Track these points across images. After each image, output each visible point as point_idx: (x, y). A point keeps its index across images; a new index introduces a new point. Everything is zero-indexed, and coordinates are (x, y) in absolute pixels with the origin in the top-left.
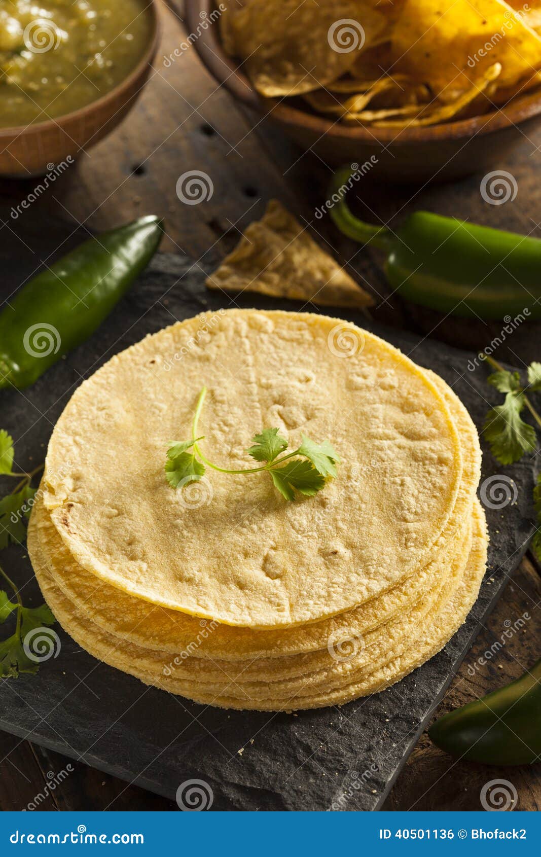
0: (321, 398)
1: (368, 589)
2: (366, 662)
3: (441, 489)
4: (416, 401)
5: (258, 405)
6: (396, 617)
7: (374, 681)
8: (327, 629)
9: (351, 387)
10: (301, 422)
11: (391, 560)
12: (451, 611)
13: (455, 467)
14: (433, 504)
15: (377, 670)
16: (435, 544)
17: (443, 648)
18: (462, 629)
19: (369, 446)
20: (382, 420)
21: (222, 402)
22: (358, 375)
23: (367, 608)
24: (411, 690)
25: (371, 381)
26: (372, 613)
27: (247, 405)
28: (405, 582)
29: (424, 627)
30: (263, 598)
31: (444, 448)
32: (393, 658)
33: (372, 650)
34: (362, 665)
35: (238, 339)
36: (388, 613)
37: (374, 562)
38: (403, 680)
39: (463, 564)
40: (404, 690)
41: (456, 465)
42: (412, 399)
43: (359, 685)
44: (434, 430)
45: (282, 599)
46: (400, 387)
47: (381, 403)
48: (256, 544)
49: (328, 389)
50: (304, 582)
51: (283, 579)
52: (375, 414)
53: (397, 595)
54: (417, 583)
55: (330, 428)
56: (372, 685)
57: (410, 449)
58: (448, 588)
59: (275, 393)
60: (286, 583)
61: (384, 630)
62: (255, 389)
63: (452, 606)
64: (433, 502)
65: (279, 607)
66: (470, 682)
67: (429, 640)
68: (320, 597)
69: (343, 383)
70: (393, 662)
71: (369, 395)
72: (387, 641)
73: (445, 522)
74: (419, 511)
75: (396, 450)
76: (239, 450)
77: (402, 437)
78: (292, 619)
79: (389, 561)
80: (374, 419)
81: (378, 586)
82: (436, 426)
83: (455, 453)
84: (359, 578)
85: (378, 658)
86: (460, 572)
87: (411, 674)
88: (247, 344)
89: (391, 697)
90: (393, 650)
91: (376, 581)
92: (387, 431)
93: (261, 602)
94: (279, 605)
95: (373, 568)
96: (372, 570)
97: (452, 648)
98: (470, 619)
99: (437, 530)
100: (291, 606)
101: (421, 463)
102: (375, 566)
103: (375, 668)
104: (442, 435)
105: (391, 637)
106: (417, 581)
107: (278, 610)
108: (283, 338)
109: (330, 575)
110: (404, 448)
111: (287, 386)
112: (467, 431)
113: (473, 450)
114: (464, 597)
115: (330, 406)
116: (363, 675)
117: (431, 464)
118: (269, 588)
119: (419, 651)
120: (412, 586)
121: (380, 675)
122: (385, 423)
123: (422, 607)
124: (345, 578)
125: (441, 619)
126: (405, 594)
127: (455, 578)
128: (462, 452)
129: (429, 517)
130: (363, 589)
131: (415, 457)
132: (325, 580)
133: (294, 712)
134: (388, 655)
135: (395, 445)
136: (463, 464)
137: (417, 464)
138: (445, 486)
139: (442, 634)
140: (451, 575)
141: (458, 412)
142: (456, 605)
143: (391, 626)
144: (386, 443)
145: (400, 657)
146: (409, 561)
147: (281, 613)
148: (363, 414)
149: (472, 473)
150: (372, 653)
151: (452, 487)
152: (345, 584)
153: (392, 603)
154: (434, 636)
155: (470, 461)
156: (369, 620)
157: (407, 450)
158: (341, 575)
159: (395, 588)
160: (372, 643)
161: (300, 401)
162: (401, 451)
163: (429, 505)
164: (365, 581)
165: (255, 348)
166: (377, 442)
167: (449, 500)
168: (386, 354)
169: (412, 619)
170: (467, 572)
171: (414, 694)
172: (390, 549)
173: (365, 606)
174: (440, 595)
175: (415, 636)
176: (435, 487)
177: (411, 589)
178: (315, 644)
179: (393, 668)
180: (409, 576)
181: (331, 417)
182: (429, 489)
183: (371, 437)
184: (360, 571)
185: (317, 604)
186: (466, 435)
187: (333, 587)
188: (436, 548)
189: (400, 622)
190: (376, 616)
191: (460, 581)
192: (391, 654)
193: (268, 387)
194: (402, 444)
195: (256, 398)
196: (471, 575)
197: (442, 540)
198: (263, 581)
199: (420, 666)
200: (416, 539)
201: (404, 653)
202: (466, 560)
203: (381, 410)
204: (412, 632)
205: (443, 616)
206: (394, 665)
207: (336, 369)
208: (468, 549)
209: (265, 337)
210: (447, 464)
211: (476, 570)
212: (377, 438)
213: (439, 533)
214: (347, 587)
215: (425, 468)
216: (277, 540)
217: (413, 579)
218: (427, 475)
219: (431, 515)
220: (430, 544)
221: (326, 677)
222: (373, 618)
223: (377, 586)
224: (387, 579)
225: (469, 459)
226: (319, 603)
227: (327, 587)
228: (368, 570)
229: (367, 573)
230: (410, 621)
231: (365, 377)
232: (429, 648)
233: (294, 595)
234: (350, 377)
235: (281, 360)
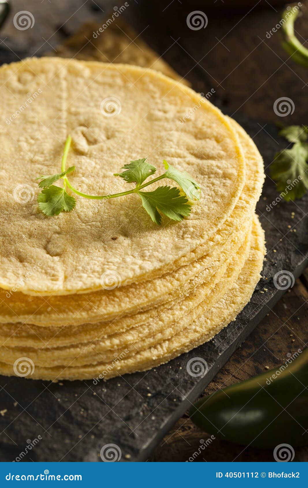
0: (123, 124)
1: (141, 268)
2: (134, 339)
3: (222, 196)
4: (209, 131)
5: (64, 126)
6: (168, 303)
7: (140, 358)
8: (98, 303)
9: (151, 118)
10: (101, 140)
11: (166, 247)
12: (222, 306)
13: (238, 180)
14: (213, 207)
15: (145, 350)
16: (211, 240)
17: (211, 338)
18: (231, 325)
19: (161, 160)
20: (176, 143)
21: (33, 123)
22: (160, 110)
23: (140, 288)
24: (176, 372)
25: (170, 115)
26: (143, 293)
27: (54, 125)
28: (178, 270)
29: (195, 317)
30: (40, 270)
31: (229, 166)
32: (160, 340)
33: (141, 330)
34: (130, 341)
35: (56, 81)
36: (159, 294)
37: (150, 248)
38: (169, 362)
39: (238, 269)
40: (169, 371)
41: (239, 179)
42: (205, 129)
43: (126, 361)
44: (222, 153)
45: (58, 271)
46: (196, 120)
47: (177, 130)
48: (41, 227)
49: (131, 118)
50: (81, 259)
51: (62, 256)
52: (170, 138)
53: (170, 280)
54: (190, 272)
55: (127, 146)
56: (139, 362)
57: (198, 165)
58: (221, 286)
59: (82, 118)
60: (64, 260)
61: (154, 313)
62: (64, 115)
63: (224, 302)
64: (213, 206)
65: (54, 278)
66: (236, 378)
67: (198, 329)
68: (93, 272)
69: (145, 115)
70: (160, 344)
71: (167, 125)
72: (157, 323)
73: (223, 221)
74: (199, 211)
75: (185, 165)
76: (41, 157)
77: (193, 157)
78: (64, 287)
79: (164, 248)
80: (168, 142)
81: (151, 266)
82: (225, 150)
83: (239, 171)
84: (134, 259)
85: (146, 337)
86: (235, 274)
87: (177, 358)
88: (64, 84)
89: (156, 376)
90: (161, 331)
91: (149, 263)
92: (179, 151)
93: (38, 273)
94: (53, 276)
95: (149, 252)
96: (147, 253)
97: (221, 340)
98: (241, 317)
99: (214, 227)
100: (66, 278)
101: (207, 176)
102: (151, 251)
103: (142, 347)
104: (230, 156)
105: (161, 320)
106: (191, 270)
107: (52, 280)
108: (96, 82)
109: (107, 256)
110: (193, 164)
111: (93, 113)
112: (253, 159)
113: (257, 172)
114: (236, 296)
115: (130, 130)
116: (130, 352)
117: (216, 177)
118: (48, 262)
119: (187, 337)
120: (185, 274)
121: (146, 354)
122: (178, 145)
123: (195, 298)
124: (121, 259)
125: (212, 312)
126: (178, 280)
127: (229, 279)
128: (245, 171)
129: (208, 216)
130: (137, 268)
131: (202, 172)
132: (102, 260)
133: (60, 381)
134: (156, 337)
135: (185, 161)
136: (245, 181)
137: (203, 177)
138: (226, 194)
139: (211, 325)
140: (226, 276)
141: (247, 145)
142: (228, 302)
143: (162, 311)
144: (176, 160)
145: (169, 340)
146: (183, 248)
147: (54, 282)
148: (159, 137)
149: (254, 189)
150: (140, 333)
151: (233, 195)
152: (120, 263)
153: (164, 286)
154: (204, 326)
155: (253, 180)
156: (139, 298)
157: (195, 166)
158: (118, 257)
159: (168, 274)
160: (142, 323)
161: (103, 125)
162: (189, 167)
163: (209, 208)
164: (140, 262)
165: (71, 88)
166: (169, 159)
167: (229, 204)
168: (188, 97)
169: (184, 307)
170: (242, 277)
171: (178, 376)
172: (167, 239)
173: (138, 287)
174: (213, 291)
175: (185, 322)
176: (217, 195)
177: (184, 276)
178: (84, 314)
179: (160, 349)
180: (183, 264)
181: (129, 138)
182: (212, 196)
183: (163, 154)
184: (136, 254)
185: (90, 277)
186: (252, 161)
187: (108, 265)
188: (211, 243)
189: (171, 309)
190: (147, 296)
191: (233, 283)
192: (159, 336)
193: (76, 114)
194: (191, 162)
195: (64, 121)
196: (245, 279)
197: (218, 237)
198: (43, 257)
199: (187, 351)
200: (193, 232)
201: (172, 337)
202: (242, 265)
203: (176, 135)
204: (182, 319)
205: (214, 310)
206: (162, 347)
207: (140, 106)
208: (245, 258)
209: (81, 81)
210: (230, 179)
211: (250, 275)
212: (169, 156)
213: (215, 230)
214: (122, 266)
215: (210, 180)
216: (62, 226)
217: (187, 269)
218: (211, 185)
219: (211, 215)
220: (206, 237)
221: (93, 349)
222: (144, 297)
223: (149, 266)
224: (161, 261)
225: (252, 178)
226: (92, 276)
227: (102, 265)
228: (143, 253)
229: (143, 256)
230: (181, 309)
231: (165, 112)
232: (197, 335)
233: (69, 269)
234: (152, 112)
235: (92, 96)
